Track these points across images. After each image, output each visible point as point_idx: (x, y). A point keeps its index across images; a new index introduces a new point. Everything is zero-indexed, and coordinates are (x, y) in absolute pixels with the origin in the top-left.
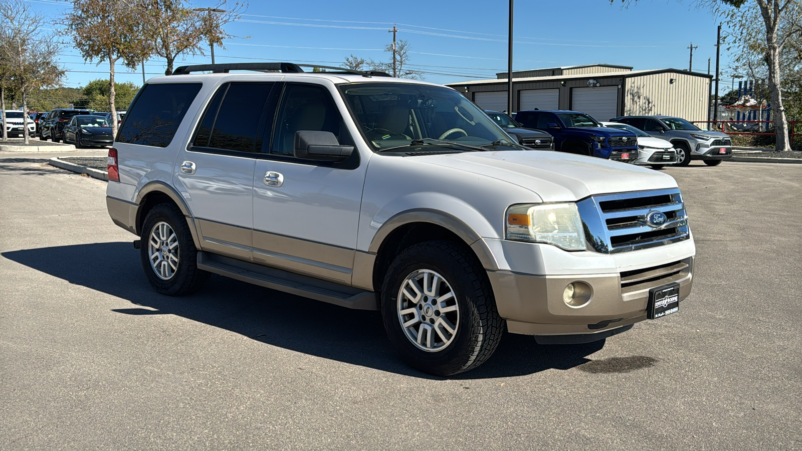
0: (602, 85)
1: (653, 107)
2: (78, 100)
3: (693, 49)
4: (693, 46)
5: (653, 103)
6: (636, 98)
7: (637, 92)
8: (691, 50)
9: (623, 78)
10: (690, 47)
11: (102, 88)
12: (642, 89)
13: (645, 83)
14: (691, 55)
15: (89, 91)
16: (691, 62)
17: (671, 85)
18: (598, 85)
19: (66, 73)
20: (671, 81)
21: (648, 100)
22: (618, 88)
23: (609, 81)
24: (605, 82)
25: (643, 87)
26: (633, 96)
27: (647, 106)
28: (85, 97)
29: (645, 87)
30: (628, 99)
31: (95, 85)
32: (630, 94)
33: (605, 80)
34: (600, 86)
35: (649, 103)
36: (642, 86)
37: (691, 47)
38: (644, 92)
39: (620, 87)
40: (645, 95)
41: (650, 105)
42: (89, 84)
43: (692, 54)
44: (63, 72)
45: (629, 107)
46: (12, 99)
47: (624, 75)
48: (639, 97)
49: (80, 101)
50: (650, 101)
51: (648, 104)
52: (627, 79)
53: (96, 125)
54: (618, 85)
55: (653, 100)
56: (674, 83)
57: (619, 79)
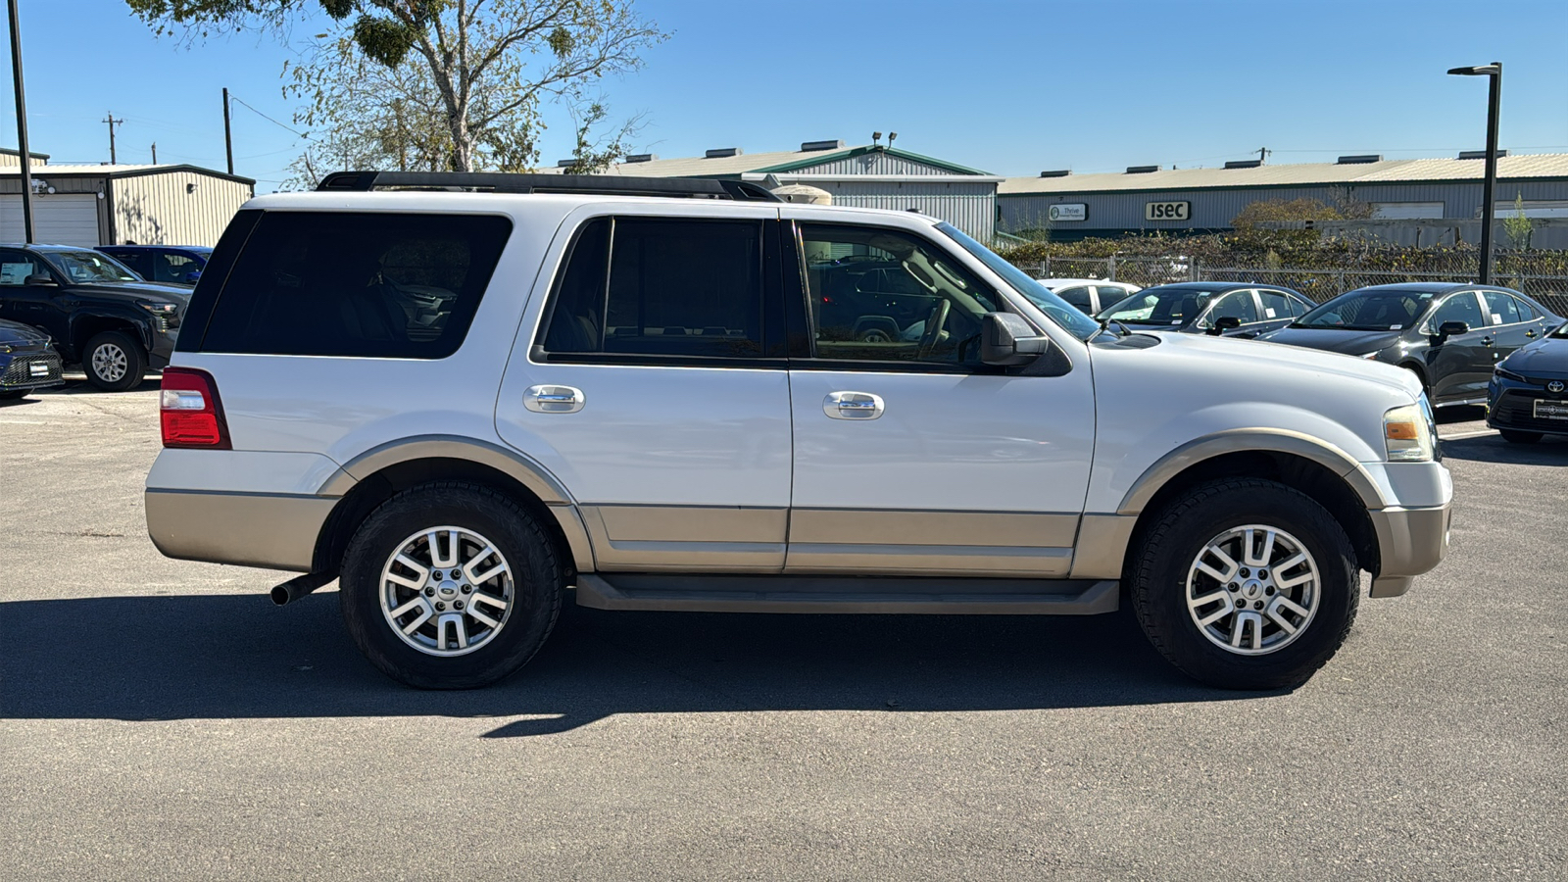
0: (60, 190)
1: (165, 237)
3: (114, 124)
4: (114, 119)
5: (164, 231)
6: (134, 220)
7: (134, 208)
8: (111, 126)
9: (108, 178)
10: (107, 119)
12: (141, 202)
13: (147, 193)
14: (112, 136)
16: (112, 148)
17: (190, 195)
18: (51, 190)
20: (190, 188)
21: (155, 224)
22: (97, 198)
23: (77, 184)
24: (67, 185)
25: (144, 199)
26: (128, 215)
27: (154, 236)
29: (147, 199)
30: (120, 220)
32: (123, 210)
33: (67, 181)
34: (55, 193)
35: (157, 228)
36: (141, 198)
37: (110, 120)
38: (148, 209)
39: (101, 196)
40: (148, 214)
41: (159, 233)
43: (114, 133)
45: (122, 235)
47: (108, 174)
48: (139, 216)
50: (159, 224)
51: (156, 232)
52: (114, 181)
54: (97, 194)
55: (163, 223)
56: (195, 192)
57: (98, 180)
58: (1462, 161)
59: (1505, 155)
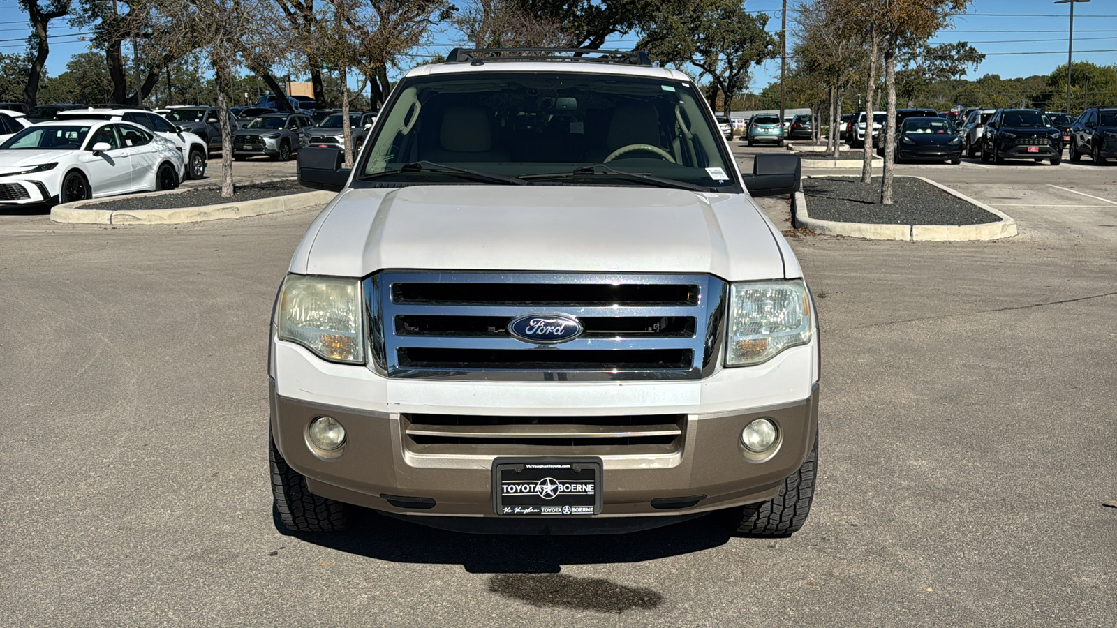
2: (1038, 93)
11: (1074, 74)
15: (1054, 80)
19: (986, 57)
28: (1049, 89)
31: (1065, 70)
42: (1057, 70)
44: (983, 56)
46: (909, 95)
49: (1042, 95)
53: (929, 131)
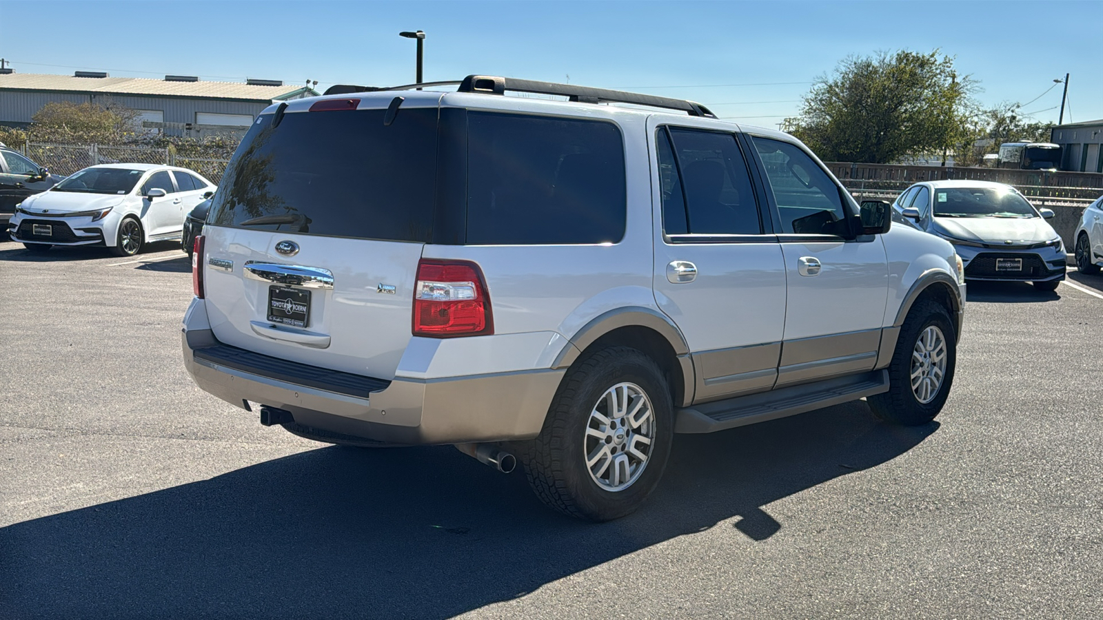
58: (168, 82)
59: (197, 81)
